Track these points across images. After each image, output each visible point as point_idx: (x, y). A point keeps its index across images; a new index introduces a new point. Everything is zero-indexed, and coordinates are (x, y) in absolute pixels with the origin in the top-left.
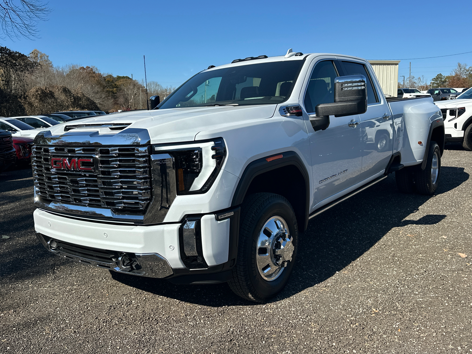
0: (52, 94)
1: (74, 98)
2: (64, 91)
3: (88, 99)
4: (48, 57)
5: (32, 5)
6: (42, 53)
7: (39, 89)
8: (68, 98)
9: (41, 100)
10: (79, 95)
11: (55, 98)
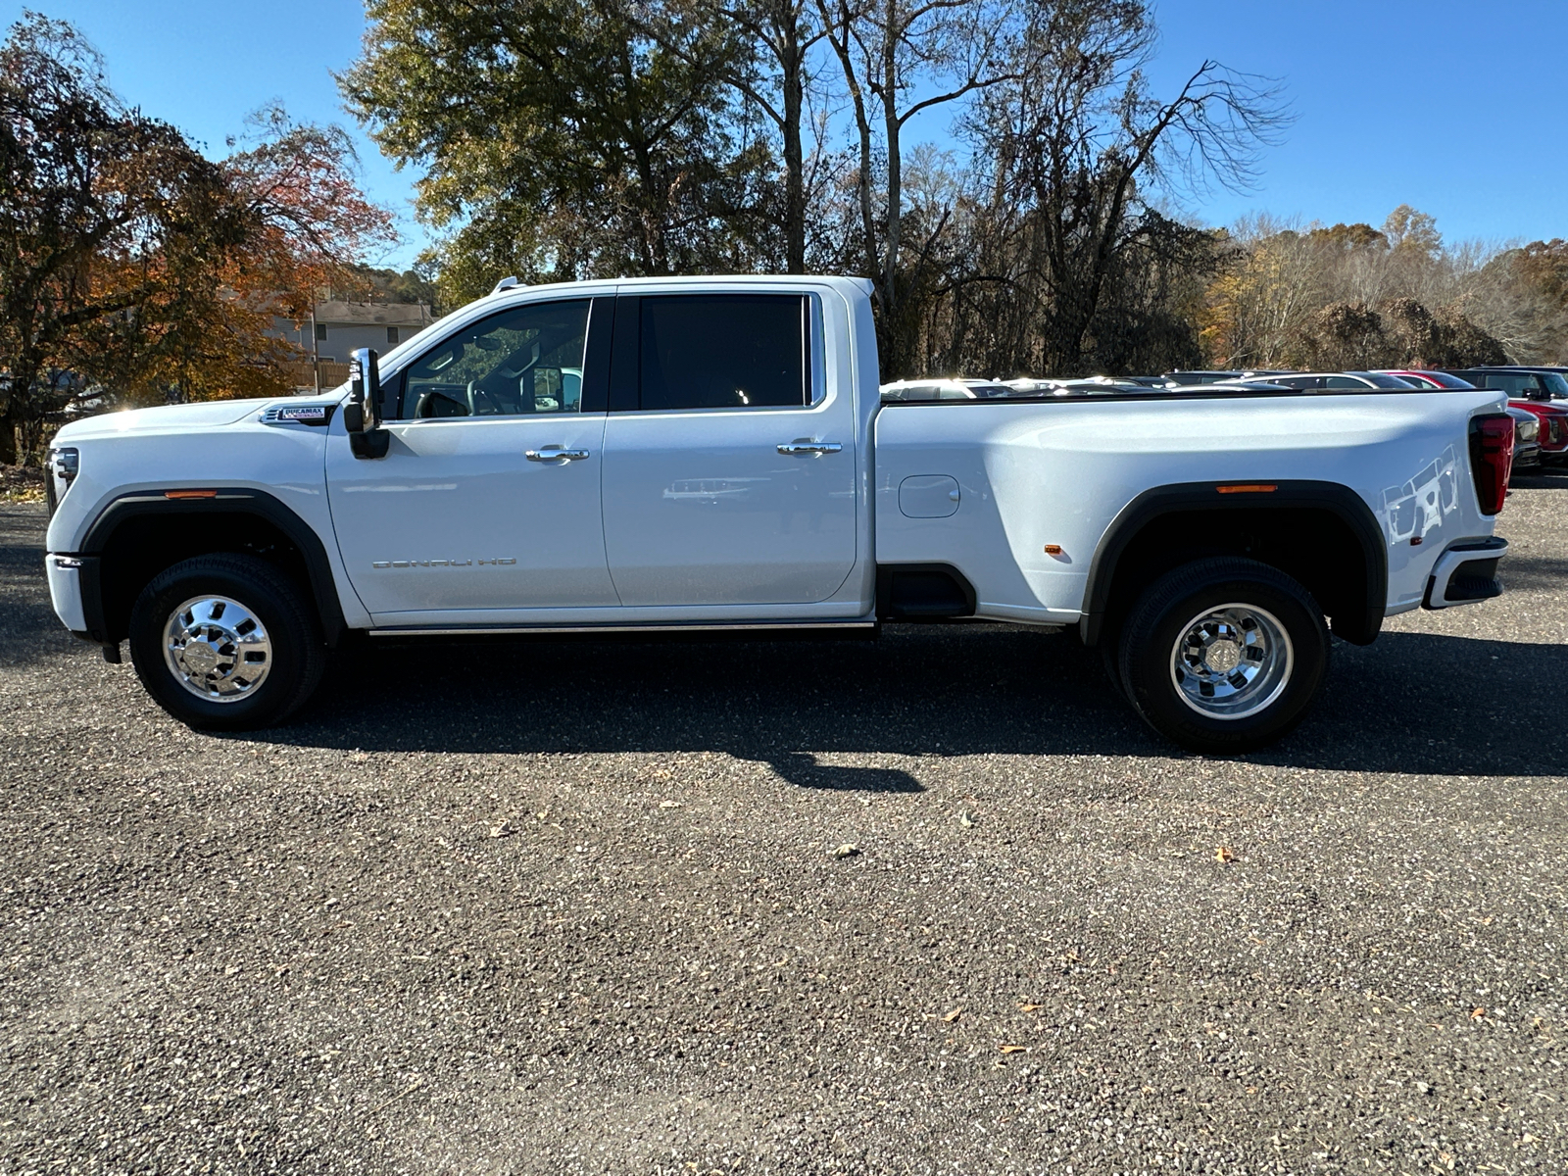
0: (1373, 321)
1: (1435, 331)
2: (1407, 313)
3: (1478, 334)
4: (1433, 221)
5: (1250, 112)
6: (1421, 212)
7: (1341, 308)
8: (1416, 331)
9: (1341, 334)
10: (1452, 324)
11: (1380, 332)
